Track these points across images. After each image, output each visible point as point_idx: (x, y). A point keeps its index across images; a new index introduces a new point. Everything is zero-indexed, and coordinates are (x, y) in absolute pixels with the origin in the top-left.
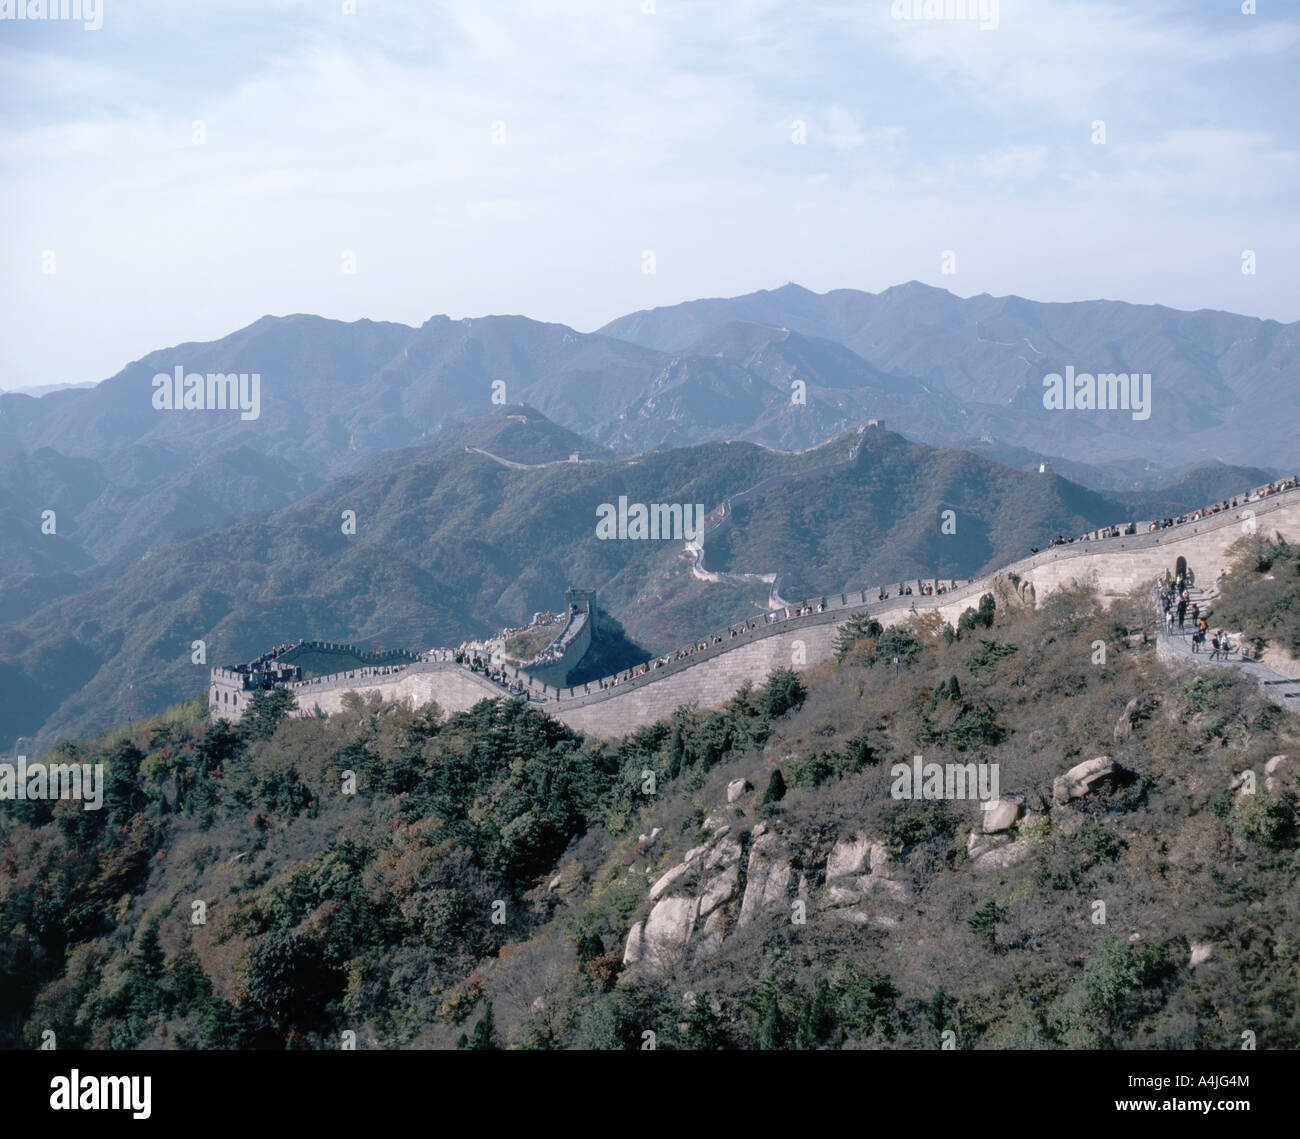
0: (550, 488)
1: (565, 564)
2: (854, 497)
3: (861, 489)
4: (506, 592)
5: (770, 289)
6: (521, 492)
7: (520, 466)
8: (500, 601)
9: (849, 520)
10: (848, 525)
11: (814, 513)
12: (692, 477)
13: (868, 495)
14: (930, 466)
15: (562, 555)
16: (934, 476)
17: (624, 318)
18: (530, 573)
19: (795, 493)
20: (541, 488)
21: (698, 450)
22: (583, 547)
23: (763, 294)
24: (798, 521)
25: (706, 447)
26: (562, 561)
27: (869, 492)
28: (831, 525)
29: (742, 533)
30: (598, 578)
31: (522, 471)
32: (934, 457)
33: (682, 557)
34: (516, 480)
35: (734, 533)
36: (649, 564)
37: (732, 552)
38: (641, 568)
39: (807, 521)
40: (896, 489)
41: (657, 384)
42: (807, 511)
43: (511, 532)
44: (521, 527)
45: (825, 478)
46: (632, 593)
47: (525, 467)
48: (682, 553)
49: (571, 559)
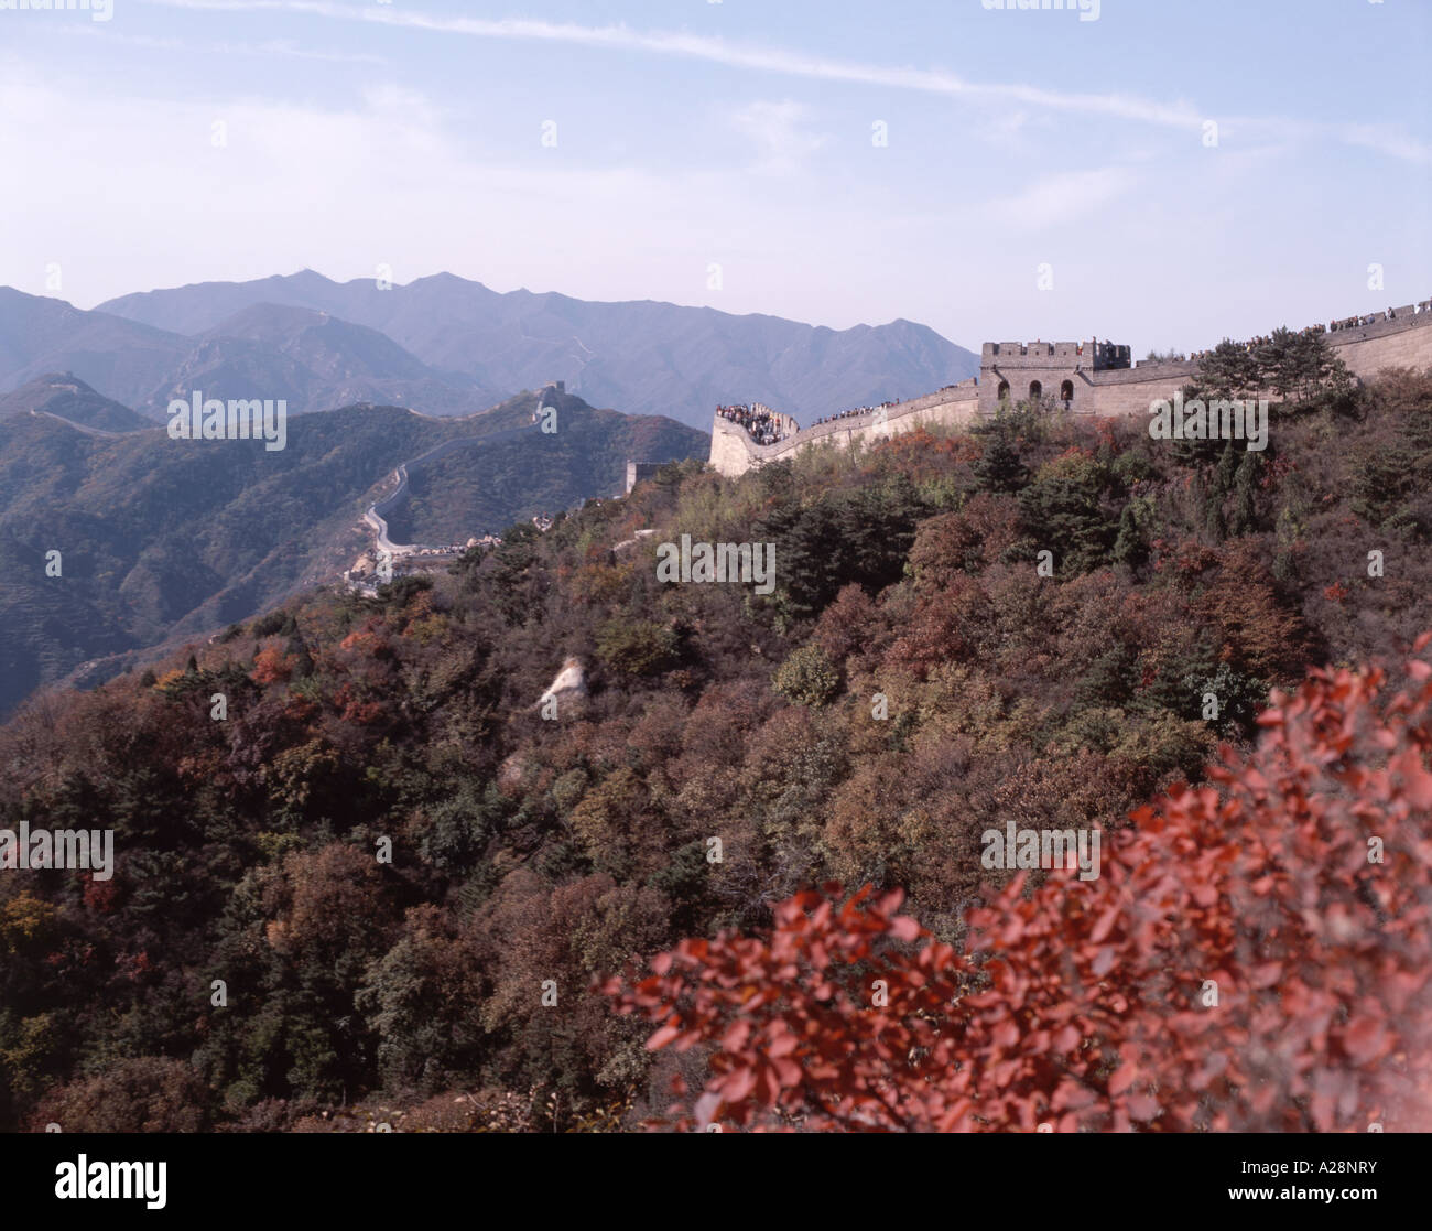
0: (153, 458)
1: (198, 541)
2: (548, 464)
3: (555, 455)
4: (129, 575)
5: (285, 273)
6: (113, 463)
7: (105, 434)
8: (123, 586)
9: (546, 491)
10: (545, 496)
11: (505, 481)
12: (334, 446)
13: (563, 463)
14: (624, 433)
15: (194, 531)
16: (631, 443)
17: (115, 301)
18: (154, 552)
19: (480, 459)
20: (140, 458)
21: (336, 415)
22: (220, 522)
23: (277, 279)
24: (488, 491)
25: (344, 411)
26: (194, 538)
27: (563, 459)
28: (526, 494)
29: (425, 504)
30: (243, 558)
31: (109, 440)
32: (626, 424)
33: (358, 530)
34: (103, 449)
35: (415, 503)
36: (310, 540)
37: (417, 524)
38: (300, 545)
39: (498, 490)
40: (590, 458)
41: (184, 368)
42: (498, 479)
43: (124, 504)
44: (135, 500)
45: (513, 443)
46: (293, 575)
47: (113, 435)
48: (358, 526)
49: (206, 535)
